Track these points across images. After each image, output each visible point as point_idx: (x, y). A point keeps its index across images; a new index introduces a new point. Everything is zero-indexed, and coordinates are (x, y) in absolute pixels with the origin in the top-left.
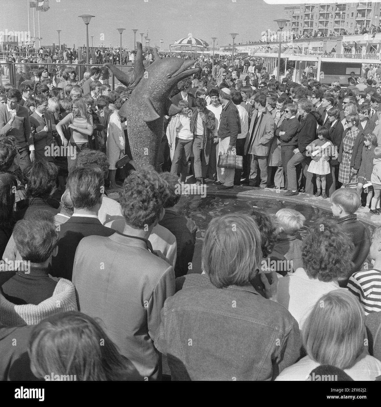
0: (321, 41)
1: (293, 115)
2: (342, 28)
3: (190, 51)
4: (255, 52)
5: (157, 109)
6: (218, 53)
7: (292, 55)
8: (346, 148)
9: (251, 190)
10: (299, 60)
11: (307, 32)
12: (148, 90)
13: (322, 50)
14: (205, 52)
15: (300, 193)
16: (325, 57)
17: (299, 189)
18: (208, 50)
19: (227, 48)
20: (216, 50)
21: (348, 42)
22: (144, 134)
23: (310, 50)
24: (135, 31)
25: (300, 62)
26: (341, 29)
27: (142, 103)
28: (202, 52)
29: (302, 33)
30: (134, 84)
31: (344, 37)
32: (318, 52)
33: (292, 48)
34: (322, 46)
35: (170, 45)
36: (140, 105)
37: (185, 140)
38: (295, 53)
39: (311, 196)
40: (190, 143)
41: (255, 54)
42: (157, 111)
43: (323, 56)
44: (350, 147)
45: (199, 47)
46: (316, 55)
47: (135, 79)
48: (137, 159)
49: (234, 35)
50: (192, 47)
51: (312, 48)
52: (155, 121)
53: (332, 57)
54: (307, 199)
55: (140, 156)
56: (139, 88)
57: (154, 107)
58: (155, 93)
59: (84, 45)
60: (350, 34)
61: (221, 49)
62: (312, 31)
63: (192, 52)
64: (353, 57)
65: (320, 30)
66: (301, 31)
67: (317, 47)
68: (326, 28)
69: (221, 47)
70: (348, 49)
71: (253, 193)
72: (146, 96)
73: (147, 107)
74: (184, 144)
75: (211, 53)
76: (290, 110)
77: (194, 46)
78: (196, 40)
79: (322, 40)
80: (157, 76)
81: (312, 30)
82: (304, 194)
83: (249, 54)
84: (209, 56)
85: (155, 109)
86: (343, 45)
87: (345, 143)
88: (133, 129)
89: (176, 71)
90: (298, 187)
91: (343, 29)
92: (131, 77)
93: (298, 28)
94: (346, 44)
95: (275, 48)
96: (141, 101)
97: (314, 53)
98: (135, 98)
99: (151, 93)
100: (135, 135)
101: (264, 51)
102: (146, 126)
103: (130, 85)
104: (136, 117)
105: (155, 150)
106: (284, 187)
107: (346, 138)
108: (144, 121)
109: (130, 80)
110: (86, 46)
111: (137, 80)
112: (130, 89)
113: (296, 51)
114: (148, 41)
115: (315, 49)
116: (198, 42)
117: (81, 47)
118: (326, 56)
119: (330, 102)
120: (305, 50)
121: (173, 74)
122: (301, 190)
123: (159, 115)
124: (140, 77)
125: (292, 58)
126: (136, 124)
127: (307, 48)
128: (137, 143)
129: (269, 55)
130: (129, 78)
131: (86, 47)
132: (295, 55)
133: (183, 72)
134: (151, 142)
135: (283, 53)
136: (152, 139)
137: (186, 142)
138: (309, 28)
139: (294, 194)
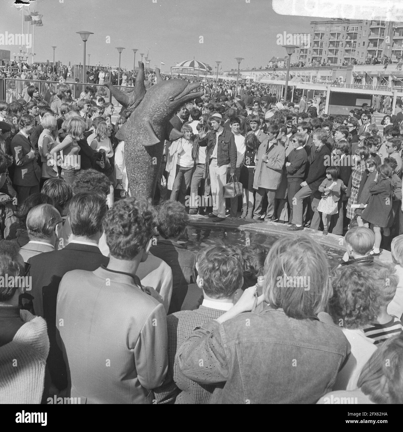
0: (330, 70)
1: (300, 145)
2: (353, 57)
3: (192, 74)
4: (261, 78)
5: (157, 133)
6: (221, 78)
7: (299, 83)
8: (354, 183)
9: (253, 223)
10: (307, 88)
11: (316, 60)
12: (148, 113)
13: (331, 80)
14: (209, 76)
15: (305, 228)
16: (334, 87)
17: (304, 223)
18: (211, 74)
19: (231, 73)
20: (220, 74)
21: (359, 72)
22: (142, 159)
23: (319, 79)
24: (135, 51)
25: (308, 91)
26: (351, 58)
27: (141, 126)
28: (204, 76)
29: (311, 60)
30: (134, 106)
31: (355, 66)
32: (327, 81)
33: (299, 76)
34: (331, 76)
35: (171, 67)
36: (139, 128)
37: (185, 168)
38: (303, 81)
39: (316, 232)
40: (190, 171)
41: (261, 80)
42: (157, 136)
43: (332, 86)
44: (358, 181)
45: (202, 71)
46: (325, 84)
47: (135, 100)
48: (134, 185)
49: (239, 60)
50: (195, 70)
51: (320, 77)
52: (154, 145)
53: (342, 87)
54: (312, 235)
55: (137, 182)
56: (139, 110)
57: (154, 131)
58: (156, 116)
59: (80, 63)
60: (361, 64)
61: (225, 73)
62: (321, 60)
63: (195, 75)
64: (364, 88)
65: (329, 58)
66: (309, 59)
67: (326, 76)
68: (336, 57)
69: (225, 72)
70: (358, 80)
71: (256, 226)
72: (146, 119)
73: (147, 130)
74: (184, 172)
75: (214, 77)
76: (298, 140)
77: (197, 70)
78: (199, 64)
79: (332, 69)
80: (159, 98)
81: (321, 58)
82: (310, 230)
83: (254, 81)
84: (212, 80)
85: (155, 133)
86: (353, 75)
87: (354, 177)
88: (131, 154)
89: (179, 94)
90: (303, 222)
91: (354, 59)
92: (131, 98)
93: (306, 56)
94: (356, 73)
95: (282, 75)
96: (140, 124)
97: (323, 83)
98: (134, 121)
99: (151, 116)
100: (132, 159)
101: (270, 78)
102: (145, 151)
103: (129, 106)
104: (134, 141)
105: (153, 177)
106: (288, 220)
107: (355, 172)
108: (143, 146)
109: (129, 101)
110: (82, 64)
111: (137, 101)
112: (130, 111)
113: (304, 79)
114: (148, 62)
115: (323, 78)
116: (201, 66)
117: (77, 65)
118: (336, 86)
119: (344, 135)
120: (313, 79)
121: (175, 97)
122: (306, 225)
123: (159, 139)
124: (141, 98)
125: (299, 86)
126: (134, 148)
127: (316, 77)
128: (134, 169)
129: (276, 82)
130: (129, 99)
131: (82, 66)
132: (302, 83)
133: (186, 96)
134: (149, 168)
135: (290, 80)
136: (150, 165)
137: (186, 169)
138: (318, 56)
139: (299, 229)
